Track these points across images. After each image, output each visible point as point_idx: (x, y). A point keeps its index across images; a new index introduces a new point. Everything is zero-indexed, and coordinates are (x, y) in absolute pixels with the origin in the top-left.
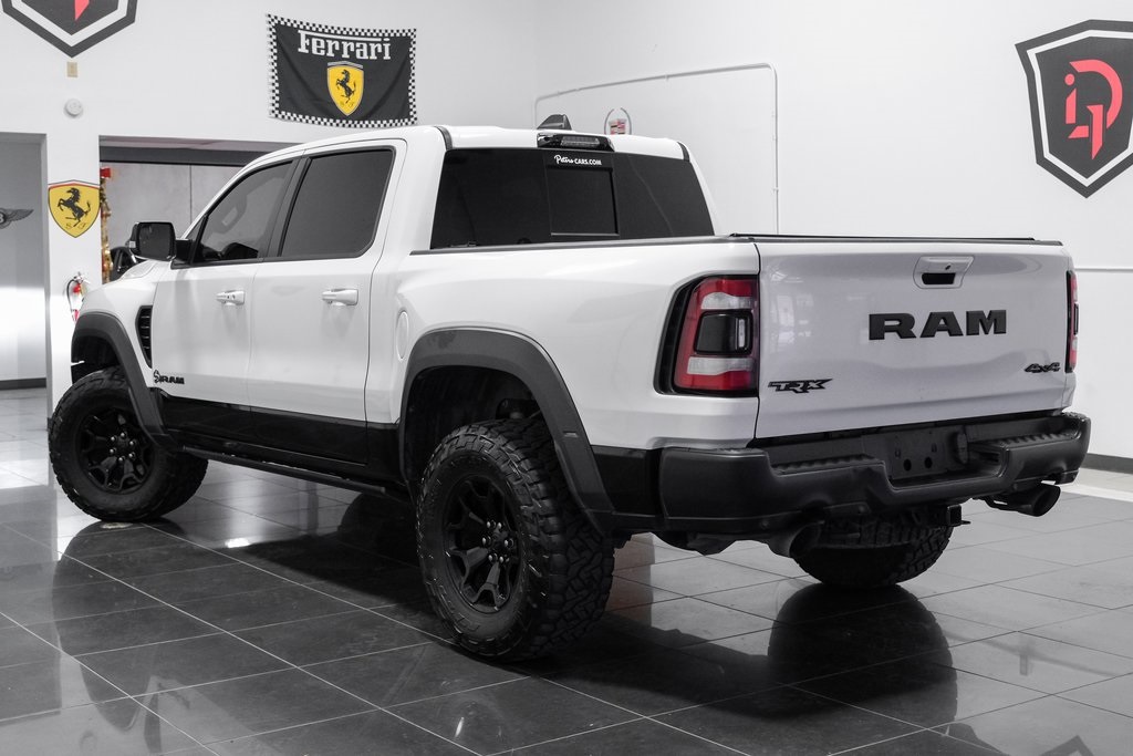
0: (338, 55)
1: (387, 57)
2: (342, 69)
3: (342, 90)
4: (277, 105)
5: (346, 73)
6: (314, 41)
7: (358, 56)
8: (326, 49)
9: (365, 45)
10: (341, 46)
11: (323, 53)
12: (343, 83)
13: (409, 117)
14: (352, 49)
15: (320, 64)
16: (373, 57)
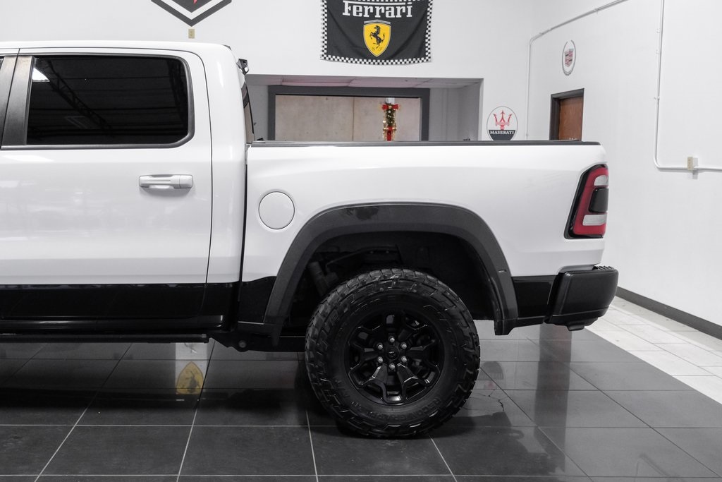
0: (372, 16)
1: (409, 15)
2: (375, 25)
3: (374, 39)
4: (326, 51)
5: (378, 28)
6: (355, 7)
7: (387, 16)
8: (363, 12)
9: (393, 8)
10: (375, 10)
11: (360, 15)
12: (375, 35)
13: (425, 56)
14: (383, 11)
15: (358, 23)
16: (399, 16)
